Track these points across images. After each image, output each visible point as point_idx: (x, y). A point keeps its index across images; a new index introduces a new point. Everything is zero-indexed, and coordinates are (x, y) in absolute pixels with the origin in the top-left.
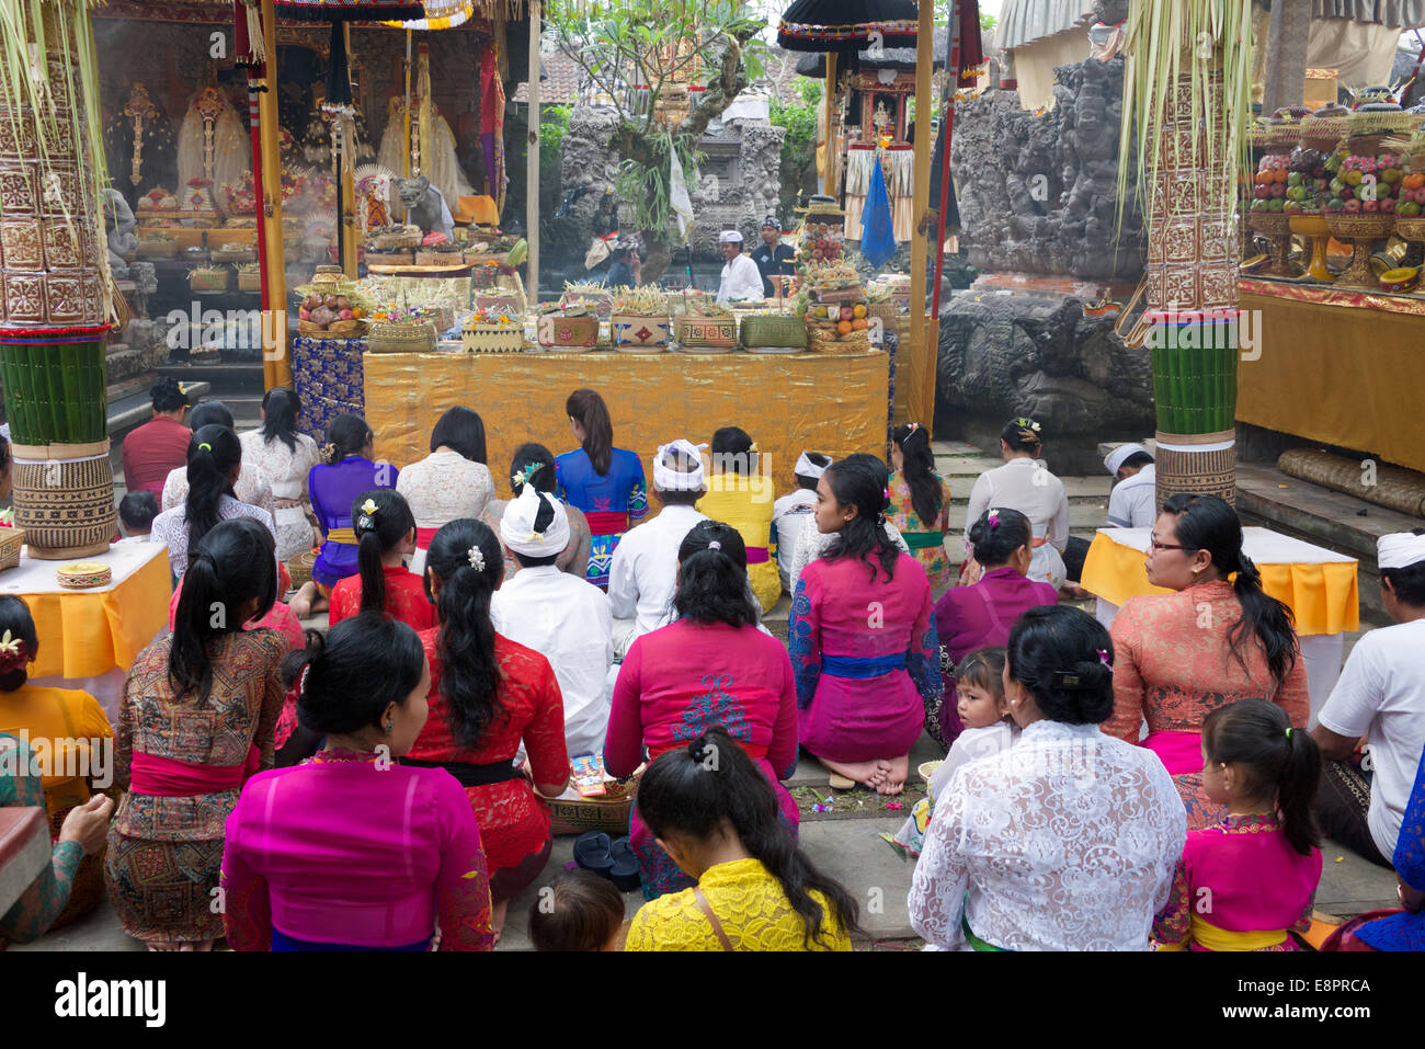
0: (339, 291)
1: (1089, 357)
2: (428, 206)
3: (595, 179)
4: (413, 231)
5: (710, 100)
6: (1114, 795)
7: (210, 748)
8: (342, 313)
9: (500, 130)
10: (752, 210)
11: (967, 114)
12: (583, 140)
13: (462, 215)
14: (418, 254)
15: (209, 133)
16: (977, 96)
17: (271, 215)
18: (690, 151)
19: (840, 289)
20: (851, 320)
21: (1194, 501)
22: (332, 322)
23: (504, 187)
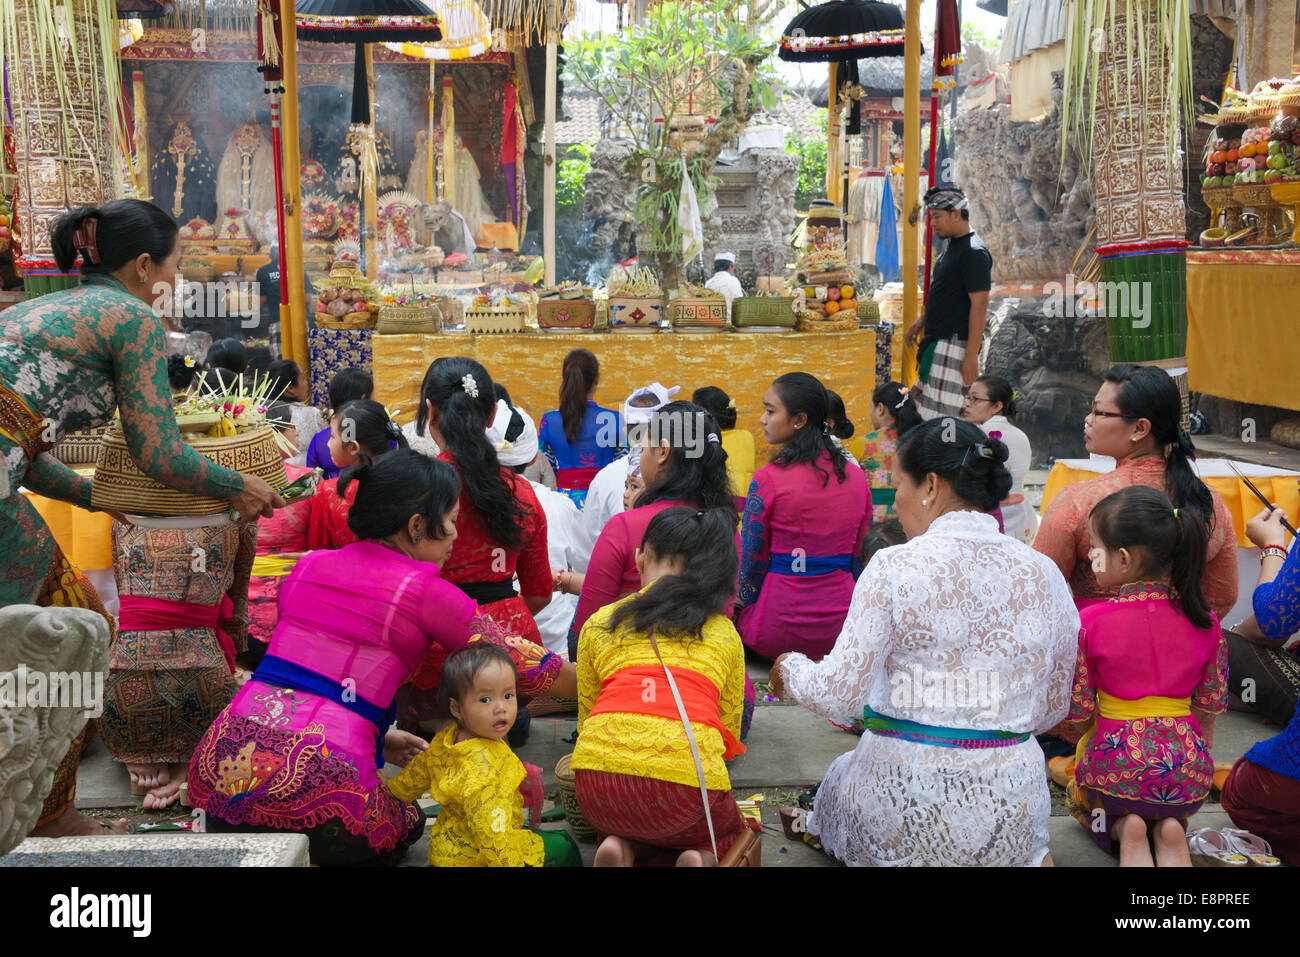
0: (354, 285)
1: (1090, 351)
2: (450, 230)
3: (615, 209)
4: (436, 253)
5: (724, 126)
6: (1015, 586)
7: (188, 585)
8: (356, 305)
9: (520, 160)
10: (769, 236)
11: (973, 129)
12: (603, 171)
13: (485, 241)
14: (440, 273)
15: (246, 168)
16: (982, 113)
17: (290, 213)
18: (704, 175)
19: (827, 270)
20: (840, 299)
21: (1137, 372)
22: (346, 314)
23: (525, 215)
